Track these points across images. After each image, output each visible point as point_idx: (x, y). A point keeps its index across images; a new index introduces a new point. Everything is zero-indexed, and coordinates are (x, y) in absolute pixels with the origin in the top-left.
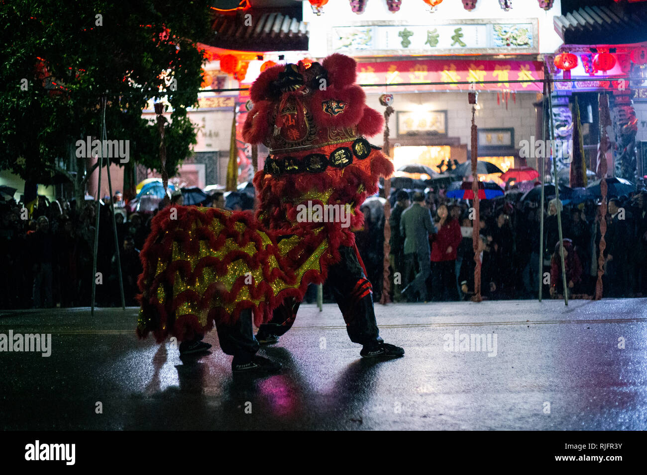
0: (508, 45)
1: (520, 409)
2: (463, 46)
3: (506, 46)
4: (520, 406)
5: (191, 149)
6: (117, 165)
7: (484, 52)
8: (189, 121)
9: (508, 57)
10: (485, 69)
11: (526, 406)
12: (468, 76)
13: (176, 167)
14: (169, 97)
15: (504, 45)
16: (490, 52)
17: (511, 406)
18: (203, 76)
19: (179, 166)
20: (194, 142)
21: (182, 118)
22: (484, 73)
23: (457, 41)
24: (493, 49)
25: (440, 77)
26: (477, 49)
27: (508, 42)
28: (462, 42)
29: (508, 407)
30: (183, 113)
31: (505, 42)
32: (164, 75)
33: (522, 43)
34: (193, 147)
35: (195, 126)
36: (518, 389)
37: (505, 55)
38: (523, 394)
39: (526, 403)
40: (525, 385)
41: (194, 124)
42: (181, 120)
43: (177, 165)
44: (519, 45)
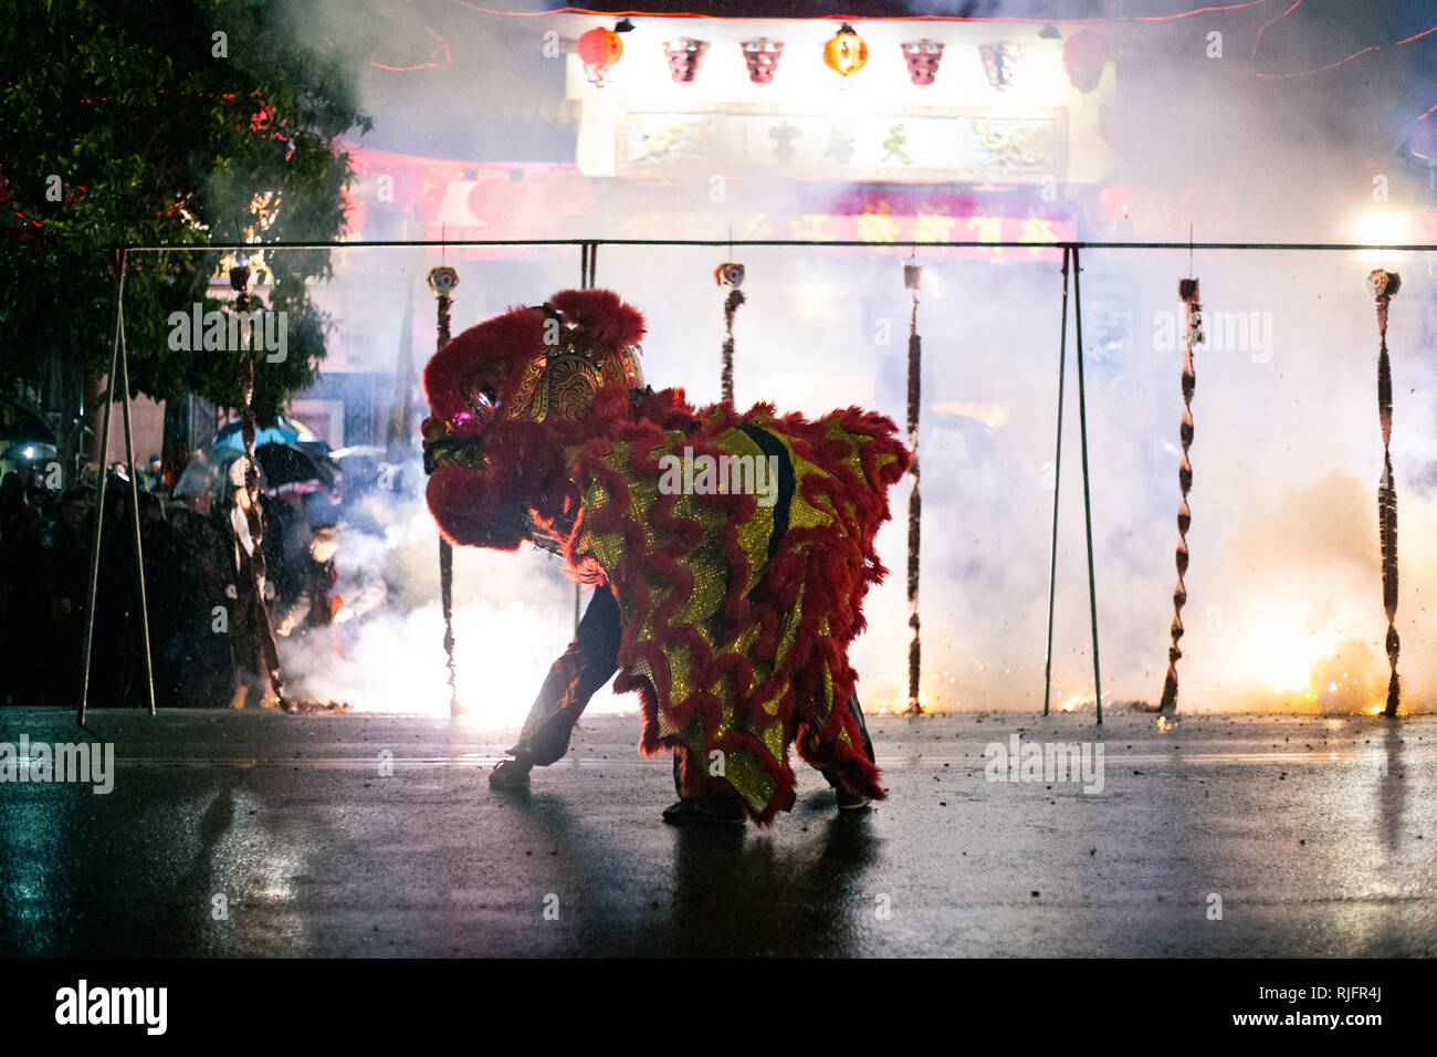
0: (1002, 163)
1: (968, 941)
2: (907, 163)
3: (998, 167)
4: (967, 935)
5: (312, 367)
6: (149, 397)
7: (951, 178)
8: (309, 308)
9: (1001, 189)
10: (952, 214)
11: (983, 937)
12: (915, 227)
13: (279, 405)
14: (267, 253)
15: (993, 164)
16: (963, 177)
17: (949, 935)
18: (344, 210)
19: (285, 403)
20: (321, 352)
21: (295, 300)
22: (950, 222)
23: (893, 152)
24: (971, 171)
25: (855, 228)
26: (935, 171)
27: (1003, 157)
28: (903, 155)
29: (944, 936)
30: (297, 288)
31: (995, 158)
32: (258, 204)
33: (1031, 161)
34: (317, 364)
35: (324, 318)
36: (970, 898)
37: (995, 185)
38: (978, 911)
39: (982, 928)
40: (986, 890)
41: (320, 313)
42: (293, 304)
43: (281, 401)
44: (1025, 164)
